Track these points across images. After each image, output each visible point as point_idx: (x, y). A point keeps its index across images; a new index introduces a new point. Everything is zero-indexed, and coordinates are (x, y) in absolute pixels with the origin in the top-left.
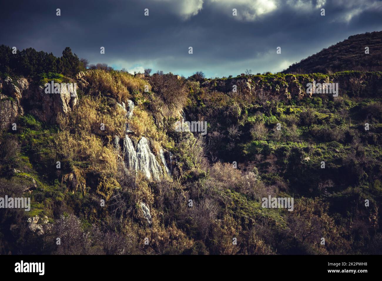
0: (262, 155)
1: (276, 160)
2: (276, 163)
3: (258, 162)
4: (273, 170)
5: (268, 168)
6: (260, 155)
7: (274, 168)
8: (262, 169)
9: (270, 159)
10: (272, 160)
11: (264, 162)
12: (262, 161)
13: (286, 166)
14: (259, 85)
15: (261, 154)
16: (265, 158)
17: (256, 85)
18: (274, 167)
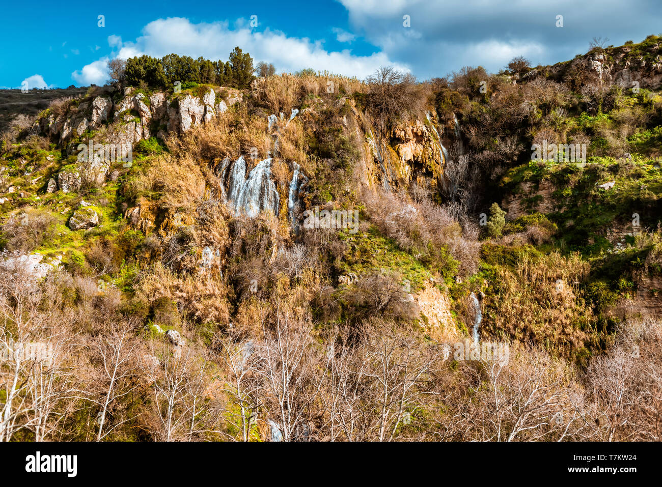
0: (533, 183)
1: (554, 190)
2: (553, 196)
3: (525, 195)
4: (547, 208)
5: (539, 205)
6: (528, 183)
7: (548, 205)
8: (530, 207)
9: (544, 189)
10: (547, 191)
11: (535, 195)
12: (531, 194)
13: (568, 200)
14: (620, 62)
15: (529, 181)
16: (536, 188)
17: (615, 64)
18: (548, 203)
